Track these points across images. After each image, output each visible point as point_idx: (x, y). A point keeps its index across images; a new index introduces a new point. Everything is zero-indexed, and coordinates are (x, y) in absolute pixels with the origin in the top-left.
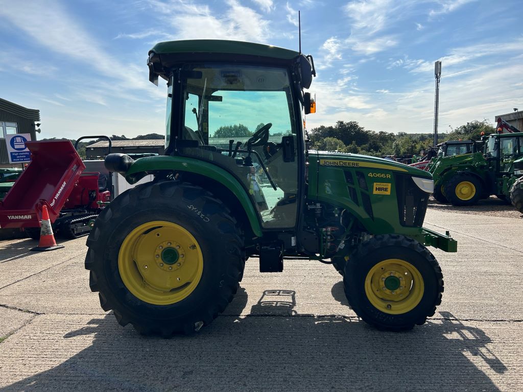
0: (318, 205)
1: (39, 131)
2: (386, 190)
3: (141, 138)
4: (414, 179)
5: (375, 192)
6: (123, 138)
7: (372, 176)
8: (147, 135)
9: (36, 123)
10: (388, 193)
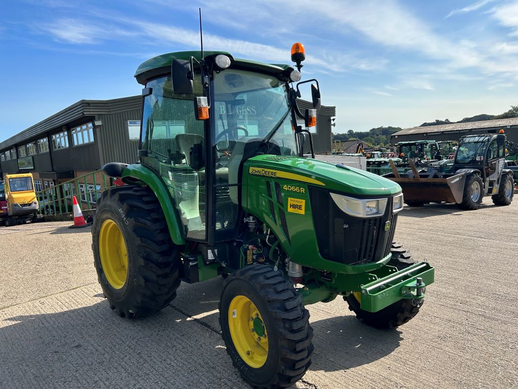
0: (251, 218)
1: (334, 125)
2: (300, 207)
3: (467, 120)
4: (332, 195)
5: (290, 210)
6: (447, 122)
7: (286, 189)
8: (475, 117)
9: (332, 118)
10: (302, 212)
